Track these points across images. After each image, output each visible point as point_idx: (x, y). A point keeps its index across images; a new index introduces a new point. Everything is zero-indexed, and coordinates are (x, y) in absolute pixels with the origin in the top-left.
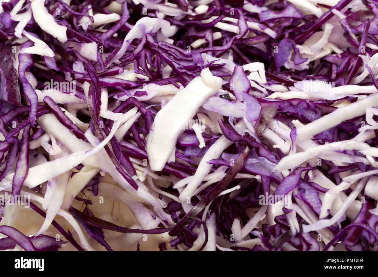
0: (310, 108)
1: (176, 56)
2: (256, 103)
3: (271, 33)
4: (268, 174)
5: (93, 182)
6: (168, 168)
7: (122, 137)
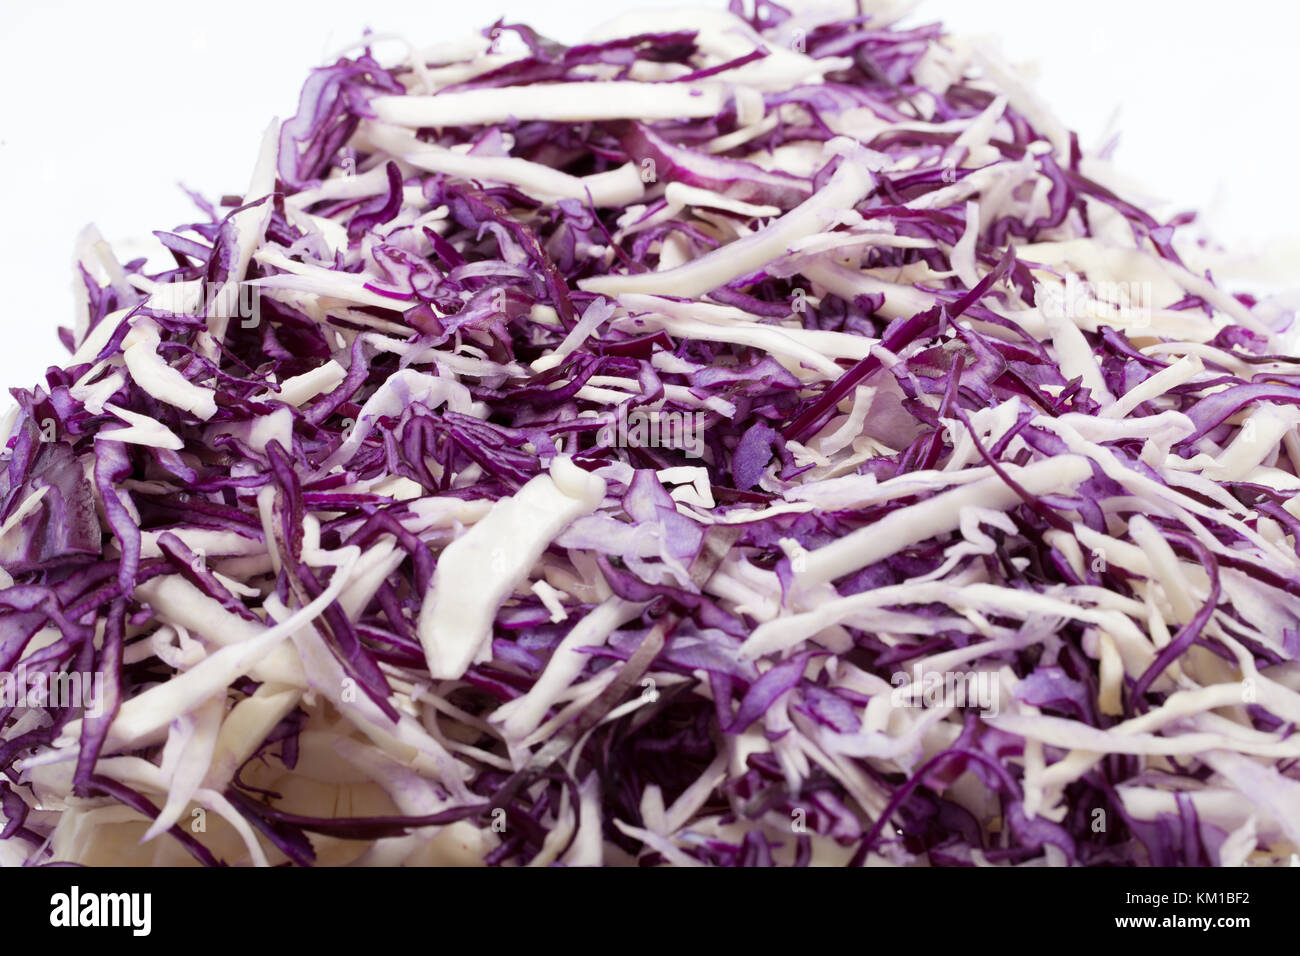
0: (824, 529)
1: (487, 440)
2: (690, 526)
3: (723, 407)
4: (725, 670)
5: (285, 728)
6: (473, 675)
7: (358, 612)
